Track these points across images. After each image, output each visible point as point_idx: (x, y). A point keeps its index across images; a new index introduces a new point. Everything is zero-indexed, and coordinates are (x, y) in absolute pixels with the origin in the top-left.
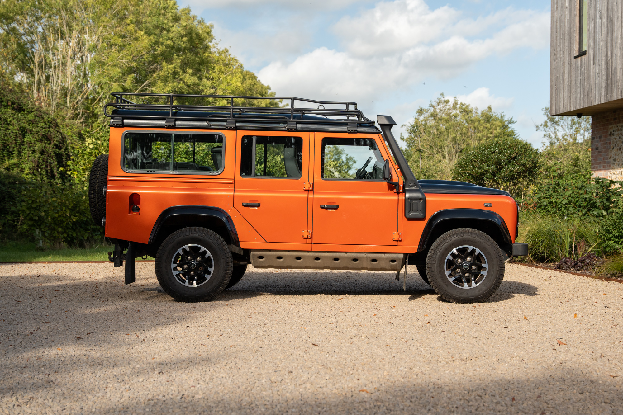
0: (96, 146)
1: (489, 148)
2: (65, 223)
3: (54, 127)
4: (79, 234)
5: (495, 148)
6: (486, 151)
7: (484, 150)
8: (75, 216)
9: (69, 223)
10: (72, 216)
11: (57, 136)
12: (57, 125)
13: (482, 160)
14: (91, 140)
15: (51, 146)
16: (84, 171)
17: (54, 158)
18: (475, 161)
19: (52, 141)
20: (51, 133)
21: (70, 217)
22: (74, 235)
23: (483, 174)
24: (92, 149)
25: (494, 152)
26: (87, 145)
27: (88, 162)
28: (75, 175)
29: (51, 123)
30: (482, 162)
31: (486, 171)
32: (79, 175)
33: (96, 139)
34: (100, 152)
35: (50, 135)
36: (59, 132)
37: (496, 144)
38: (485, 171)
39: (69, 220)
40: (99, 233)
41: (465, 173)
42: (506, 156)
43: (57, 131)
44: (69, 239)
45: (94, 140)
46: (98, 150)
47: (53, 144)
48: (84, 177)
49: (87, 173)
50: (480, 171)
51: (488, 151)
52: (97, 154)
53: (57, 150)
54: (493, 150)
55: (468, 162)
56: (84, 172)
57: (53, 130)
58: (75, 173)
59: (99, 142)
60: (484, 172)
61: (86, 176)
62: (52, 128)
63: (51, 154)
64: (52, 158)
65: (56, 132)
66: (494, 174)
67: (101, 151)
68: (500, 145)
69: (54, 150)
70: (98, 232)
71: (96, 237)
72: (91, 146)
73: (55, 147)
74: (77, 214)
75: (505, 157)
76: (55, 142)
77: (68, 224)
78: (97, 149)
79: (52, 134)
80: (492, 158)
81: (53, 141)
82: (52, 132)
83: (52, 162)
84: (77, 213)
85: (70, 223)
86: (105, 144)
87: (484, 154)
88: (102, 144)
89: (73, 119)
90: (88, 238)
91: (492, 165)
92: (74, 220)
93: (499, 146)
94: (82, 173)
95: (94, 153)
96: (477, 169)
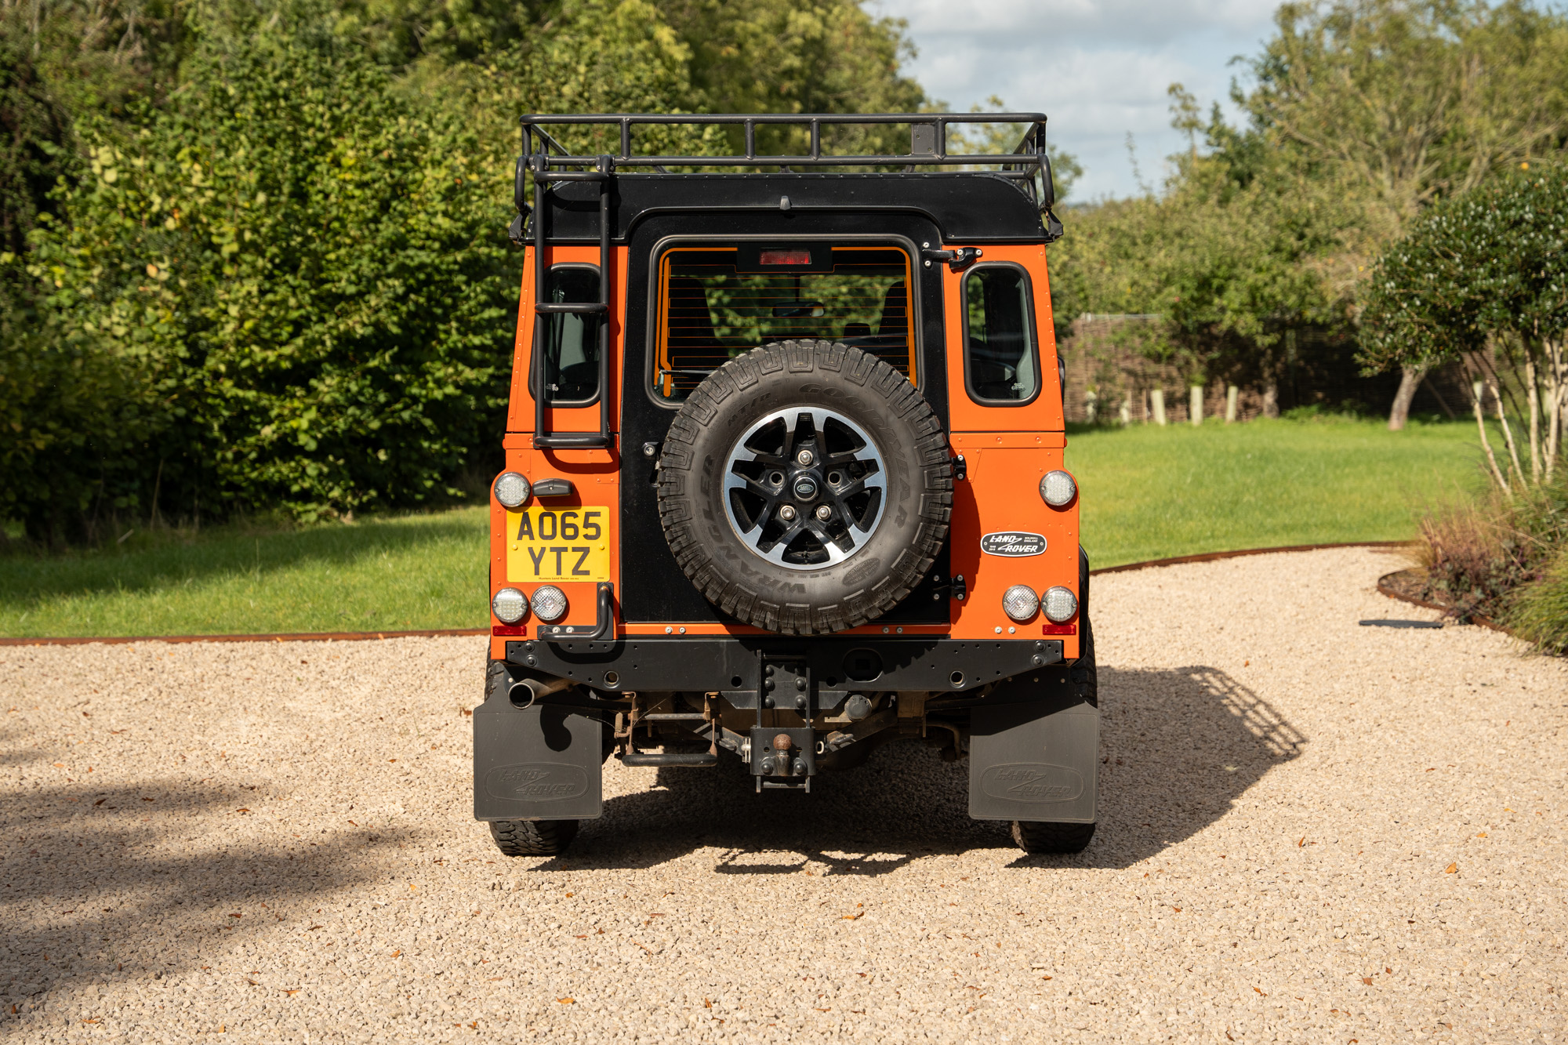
0: (127, 176)
1: (1499, 207)
2: (10, 454)
3: (22, 84)
4: (60, 491)
5: (1523, 207)
6: (1488, 218)
7: (1482, 216)
8: (45, 430)
9: (20, 458)
10: (34, 432)
11: (33, 116)
12: (33, 79)
13: (1472, 252)
14: (109, 155)
15: (15, 149)
16: (87, 263)
17: (24, 193)
18: (1447, 256)
19: (16, 134)
20: (13, 104)
21: (26, 435)
22: (45, 495)
23: (1477, 305)
24: (115, 184)
25: (1517, 223)
26: (97, 170)
27: (97, 233)
28: (57, 277)
29: (13, 68)
30: (1473, 260)
31: (1487, 293)
32: (69, 277)
33: (126, 153)
34: (144, 198)
35: (10, 112)
36: (37, 100)
37: (1527, 190)
38: (1482, 292)
39: (20, 443)
40: (136, 485)
41: (1410, 298)
42: (1561, 238)
43: (32, 97)
44: (25, 509)
45: (120, 156)
46: (136, 188)
47: (19, 141)
48: (87, 284)
49: (97, 271)
50: (1463, 292)
51: (1494, 219)
52: (131, 204)
53: (36, 164)
54: (1513, 212)
55: (1422, 256)
56: (87, 268)
57: (20, 93)
58: (59, 270)
59: (139, 162)
60: (1479, 297)
61: (95, 281)
62: (17, 86)
63: (12, 176)
64: (18, 189)
65: (31, 102)
66: (1515, 304)
67: (146, 192)
68: (1542, 198)
69: (23, 163)
70: (131, 480)
71: (122, 502)
72: (111, 176)
73: (27, 153)
74: (52, 425)
75: (1559, 243)
76: (27, 135)
77: (16, 457)
78: (131, 184)
79: (16, 111)
80: (1510, 247)
81: (21, 135)
82: (16, 100)
83: (19, 203)
84: (52, 418)
85: (23, 455)
86: (160, 168)
87: (1480, 231)
88: (152, 168)
89: (106, 49)
90: (93, 502)
91: (1510, 271)
92: (40, 445)
93: (1535, 199)
94: (80, 273)
95: (120, 199)
96: (1451, 285)
